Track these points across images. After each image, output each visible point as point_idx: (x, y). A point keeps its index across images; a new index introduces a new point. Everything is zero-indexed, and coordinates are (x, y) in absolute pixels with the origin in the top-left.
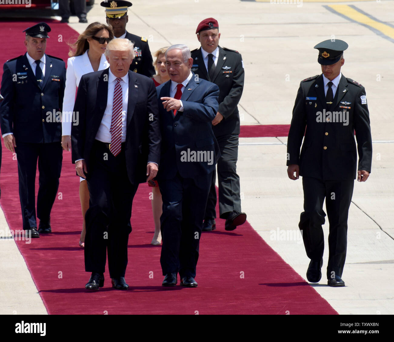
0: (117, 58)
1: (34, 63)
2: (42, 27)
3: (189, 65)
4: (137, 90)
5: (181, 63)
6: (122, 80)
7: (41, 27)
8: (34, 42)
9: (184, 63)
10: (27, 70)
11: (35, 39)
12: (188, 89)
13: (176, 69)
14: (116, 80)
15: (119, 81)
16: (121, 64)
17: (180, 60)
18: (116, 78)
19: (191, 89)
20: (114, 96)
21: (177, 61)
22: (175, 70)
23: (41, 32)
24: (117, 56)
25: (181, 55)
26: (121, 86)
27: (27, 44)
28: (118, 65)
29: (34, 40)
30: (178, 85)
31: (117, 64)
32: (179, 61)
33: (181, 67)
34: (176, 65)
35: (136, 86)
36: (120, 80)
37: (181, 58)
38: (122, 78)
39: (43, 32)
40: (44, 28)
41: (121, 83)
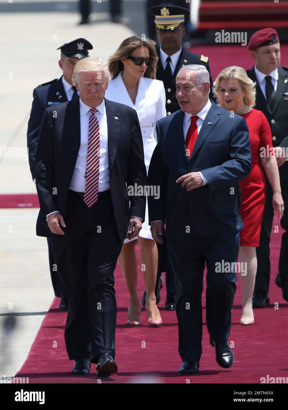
0: (88, 82)
1: (70, 89)
2: (81, 44)
3: (205, 91)
4: (118, 123)
5: (192, 87)
6: (98, 111)
7: (79, 43)
8: (70, 63)
9: (197, 87)
10: (61, 98)
11: (71, 59)
12: (208, 123)
13: (186, 95)
14: (89, 111)
15: (94, 113)
16: (95, 91)
17: (191, 83)
18: (90, 108)
19: (211, 123)
20: (89, 131)
21: (187, 84)
22: (184, 96)
23: (79, 50)
24: (88, 81)
25: (194, 76)
26: (96, 118)
27: (62, 65)
28: (91, 91)
29: (69, 60)
30: (192, 116)
31: (89, 91)
32: (190, 85)
33: (192, 92)
34: (187, 89)
35: (116, 118)
36: (95, 111)
37: (193, 81)
38: (97, 108)
39: (82, 50)
40: (83, 45)
41: (96, 115)
